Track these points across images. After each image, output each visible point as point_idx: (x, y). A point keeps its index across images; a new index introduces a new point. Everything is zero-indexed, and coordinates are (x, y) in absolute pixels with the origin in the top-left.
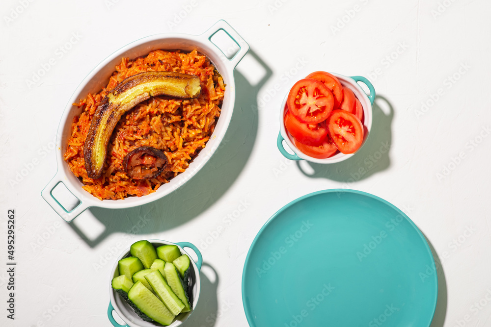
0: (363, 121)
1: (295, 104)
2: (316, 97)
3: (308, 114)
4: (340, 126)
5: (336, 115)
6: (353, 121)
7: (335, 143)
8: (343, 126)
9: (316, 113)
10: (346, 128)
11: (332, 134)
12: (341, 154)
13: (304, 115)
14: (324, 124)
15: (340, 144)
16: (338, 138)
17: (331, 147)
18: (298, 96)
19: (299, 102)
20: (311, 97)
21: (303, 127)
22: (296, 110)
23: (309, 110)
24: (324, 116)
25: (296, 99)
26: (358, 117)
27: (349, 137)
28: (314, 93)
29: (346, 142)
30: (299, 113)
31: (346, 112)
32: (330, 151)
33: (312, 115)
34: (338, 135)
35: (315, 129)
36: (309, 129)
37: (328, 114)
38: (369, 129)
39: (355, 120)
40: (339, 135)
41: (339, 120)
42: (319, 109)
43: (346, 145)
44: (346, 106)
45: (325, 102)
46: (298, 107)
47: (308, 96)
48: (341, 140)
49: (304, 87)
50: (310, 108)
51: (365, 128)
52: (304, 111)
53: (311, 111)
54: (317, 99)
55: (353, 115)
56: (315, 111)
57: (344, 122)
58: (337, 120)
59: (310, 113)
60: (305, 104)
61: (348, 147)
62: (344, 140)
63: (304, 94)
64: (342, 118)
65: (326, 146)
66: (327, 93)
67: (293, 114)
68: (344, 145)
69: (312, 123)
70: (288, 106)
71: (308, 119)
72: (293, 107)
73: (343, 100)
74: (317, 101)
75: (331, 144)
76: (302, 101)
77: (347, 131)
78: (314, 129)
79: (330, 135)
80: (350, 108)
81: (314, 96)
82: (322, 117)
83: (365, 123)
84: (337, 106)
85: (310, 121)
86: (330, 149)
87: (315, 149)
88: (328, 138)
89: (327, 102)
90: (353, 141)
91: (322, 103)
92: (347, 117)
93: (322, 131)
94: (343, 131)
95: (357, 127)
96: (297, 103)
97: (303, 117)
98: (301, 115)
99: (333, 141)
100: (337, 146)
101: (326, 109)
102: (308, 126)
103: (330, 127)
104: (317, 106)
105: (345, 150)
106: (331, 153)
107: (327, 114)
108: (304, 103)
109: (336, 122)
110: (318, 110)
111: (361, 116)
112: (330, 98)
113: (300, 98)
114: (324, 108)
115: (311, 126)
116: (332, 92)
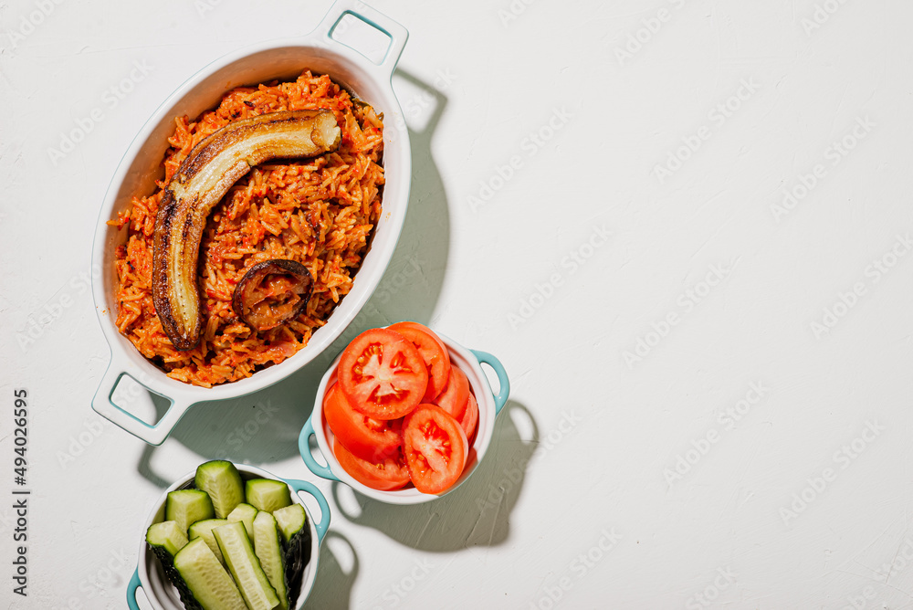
0: (472, 439)
1: (353, 371)
2: (395, 370)
3: (373, 398)
4: (427, 436)
5: (425, 414)
6: (452, 434)
7: (408, 467)
8: (431, 438)
9: (387, 400)
10: (437, 443)
11: (408, 448)
12: (414, 491)
13: (364, 396)
14: (397, 425)
15: (416, 468)
16: (417, 458)
17: (399, 472)
18: (361, 359)
19: (361, 370)
20: (385, 365)
21: (357, 419)
22: (352, 384)
23: (376, 390)
24: (400, 410)
25: (357, 364)
26: (465, 429)
27: (438, 463)
28: (393, 360)
29: (430, 470)
30: (355, 390)
31: (445, 413)
32: (394, 479)
33: (379, 400)
34: (417, 453)
35: (380, 430)
36: (367, 426)
37: (410, 408)
38: (480, 456)
39: (459, 434)
40: (420, 453)
41: (428, 425)
42: (395, 393)
43: (427, 476)
44: (446, 403)
45: (410, 384)
46: (357, 379)
47: (380, 363)
48: (420, 464)
49: (378, 344)
50: (379, 387)
51: (472, 453)
52: (366, 389)
53: (379, 394)
54: (395, 373)
55: (456, 423)
56: (388, 396)
57: (437, 432)
58: (423, 422)
59: (377, 398)
60: (371, 377)
61: (431, 480)
62: (427, 465)
63: (374, 358)
64: (433, 423)
65: (391, 469)
66: (417, 368)
67: (344, 390)
68: (424, 474)
69: (374, 415)
70: (339, 372)
71: (371, 407)
72: (347, 376)
73: (445, 390)
74: (395, 377)
75: (401, 466)
76: (366, 371)
77: (437, 450)
78: (375, 430)
79: (404, 450)
80: (453, 408)
81: (392, 366)
82: (397, 411)
83: (476, 445)
84: (431, 397)
85: (373, 411)
86: (396, 475)
87: (368, 466)
88: (398, 455)
89: (413, 384)
90: (444, 471)
91: (404, 383)
92: (443, 422)
93: (391, 437)
94: (428, 447)
95: (456, 447)
96: (357, 370)
97: (362, 401)
98: (359, 395)
99: (406, 462)
100: (411, 472)
101: (409, 397)
102: (366, 420)
103: (408, 432)
104: (393, 387)
105: (423, 483)
106: (395, 484)
107: (407, 406)
108: (370, 374)
109: (421, 427)
110: (392, 395)
111: (470, 428)
112: (422, 378)
113: (364, 364)
114: (404, 394)
115: (371, 421)
116: (429, 368)
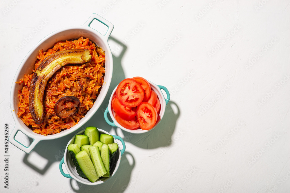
0: (159, 113)
1: (121, 92)
2: (134, 91)
3: (127, 101)
4: (144, 112)
5: (143, 105)
6: (152, 111)
7: (139, 122)
8: (146, 112)
9: (132, 101)
10: (147, 114)
11: (138, 116)
12: (141, 130)
13: (124, 100)
14: (135, 109)
15: (141, 123)
16: (141, 119)
17: (136, 124)
18: (123, 88)
19: (123, 92)
20: (131, 90)
21: (122, 107)
22: (120, 96)
23: (128, 98)
24: (136, 104)
25: (122, 90)
26: (156, 110)
27: (148, 120)
28: (133, 88)
29: (146, 123)
30: (121, 98)
31: (149, 104)
32: (134, 126)
33: (129, 101)
34: (141, 118)
35: (129, 111)
36: (126, 109)
37: (139, 103)
38: (161, 118)
39: (154, 111)
40: (142, 117)
41: (144, 108)
42: (134, 99)
43: (145, 125)
44: (150, 102)
45: (139, 96)
46: (122, 94)
47: (129, 89)
48: (142, 121)
49: (128, 83)
50: (129, 97)
51: (159, 117)
52: (125, 98)
53: (129, 99)
54: (134, 92)
55: (154, 108)
56: (132, 100)
57: (147, 110)
58: (143, 108)
59: (128, 100)
60: (126, 94)
61: (146, 126)
62: (145, 121)
63: (127, 88)
64: (146, 108)
65: (133, 123)
66: (141, 90)
67: (118, 98)
68: (144, 124)
69: (128, 106)
70: (116, 93)
71: (126, 104)
72: (119, 94)
73: (150, 98)
74: (134, 94)
75: (136, 122)
76: (125, 92)
77: (148, 116)
78: (128, 110)
79: (137, 117)
80: (152, 103)
81: (133, 90)
82: (135, 105)
83: (160, 115)
84: (146, 100)
85: (127, 105)
86: (135, 125)
87: (126, 122)
88: (135, 119)
89: (140, 96)
90: (150, 123)
91: (137, 95)
92: (149, 107)
93: (133, 113)
94: (145, 115)
95: (154, 115)
96: (122, 92)
97: (124, 102)
98: (123, 100)
99: (138, 120)
100: (139, 124)
101: (138, 100)
102: (125, 107)
103: (138, 112)
104: (133, 97)
105: (143, 127)
107: (138, 103)
108: (126, 93)
109: (142, 109)
110: (133, 99)
111: (158, 109)
112: (142, 94)
113: (124, 90)
114: (137, 99)
115: (127, 108)
116: (144, 91)
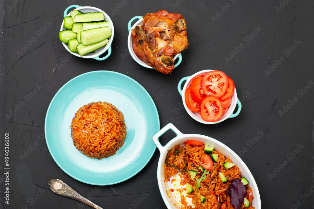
18: (214, 76)
20: (217, 83)
22: (206, 79)
23: (210, 86)
28: (220, 83)
29: (208, 114)
32: (193, 107)
33: (208, 88)
34: (205, 108)
36: (200, 91)
46: (209, 79)
47: (217, 81)
49: (221, 77)
50: (211, 86)
52: (208, 83)
60: (212, 82)
63: (217, 79)
66: (224, 91)
69: (204, 91)
72: (207, 76)
74: (217, 87)
78: (200, 93)
85: (204, 89)
87: (190, 99)
91: (218, 91)
94: (210, 108)
96: (211, 78)
97: (204, 85)
102: (201, 89)
104: (214, 89)
110: (212, 90)
112: (222, 94)
113: (213, 78)
114: (215, 93)
115: (202, 91)
116: (226, 93)
